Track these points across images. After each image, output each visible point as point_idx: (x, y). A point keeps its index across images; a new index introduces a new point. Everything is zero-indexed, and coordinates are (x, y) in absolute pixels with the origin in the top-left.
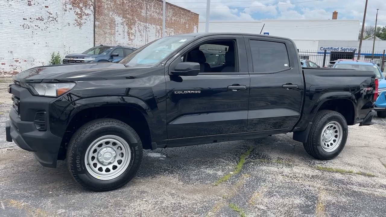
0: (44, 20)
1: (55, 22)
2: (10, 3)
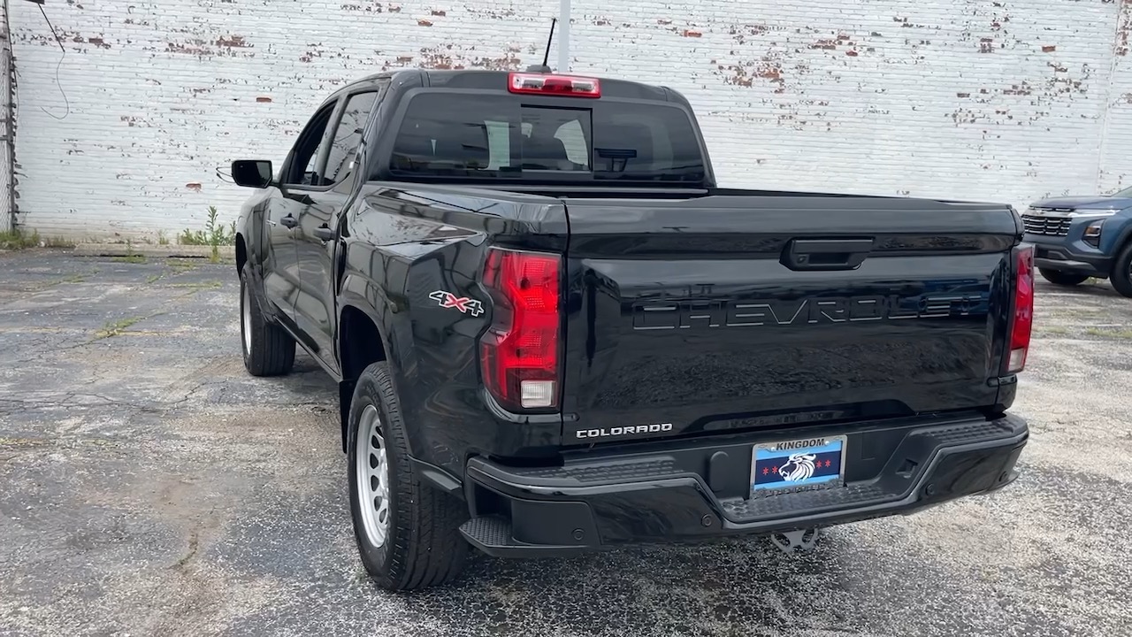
0: (1032, 92)
1: (1076, 94)
2: (921, 52)
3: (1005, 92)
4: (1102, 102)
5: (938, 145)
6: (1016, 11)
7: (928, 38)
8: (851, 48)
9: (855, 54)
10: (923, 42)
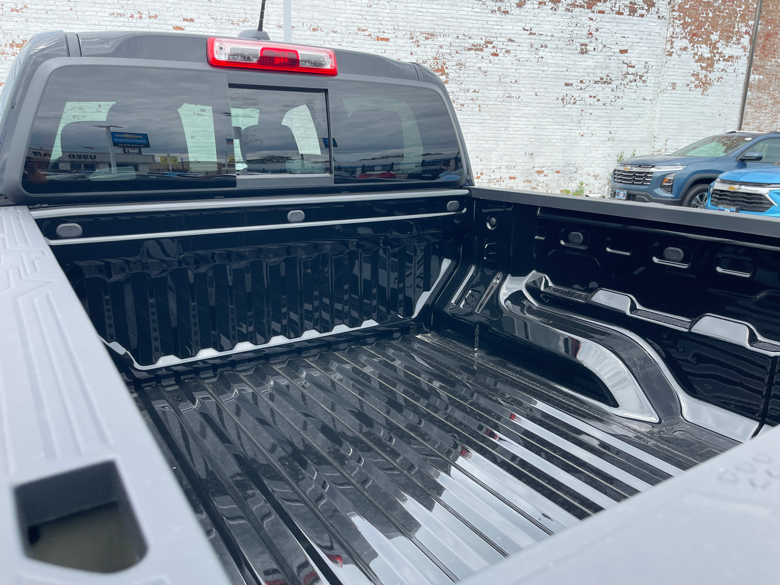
0: (613, 82)
1: (640, 84)
2: (541, 54)
3: (596, 82)
4: (656, 89)
5: (552, 120)
6: (604, 23)
7: (546, 43)
8: (494, 50)
9: (496, 55)
10: (542, 46)
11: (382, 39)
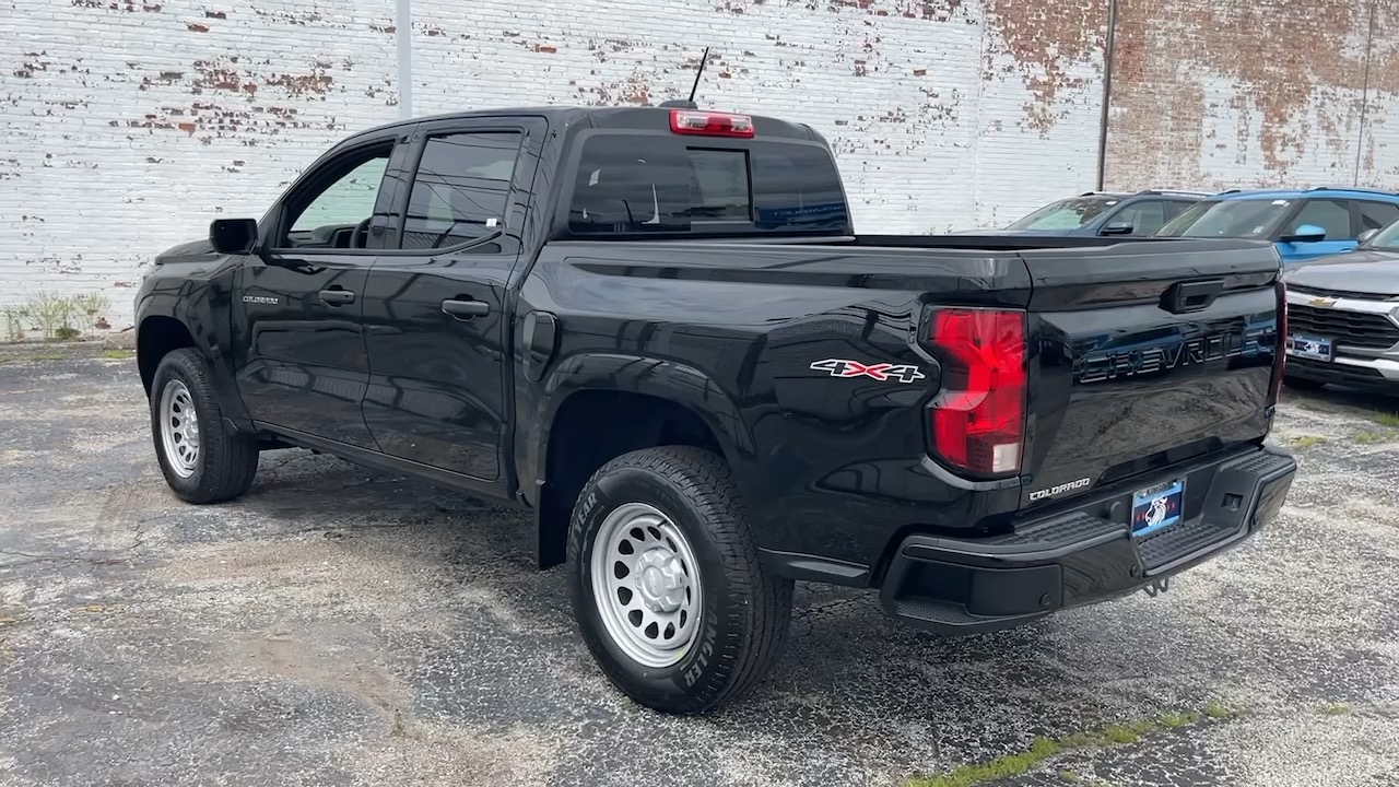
0: (907, 119)
1: (949, 122)
3: (882, 119)
4: (972, 129)
6: (887, 30)
7: (803, 58)
8: (724, 68)
9: (728, 76)
10: (797, 63)
11: (544, 49)
